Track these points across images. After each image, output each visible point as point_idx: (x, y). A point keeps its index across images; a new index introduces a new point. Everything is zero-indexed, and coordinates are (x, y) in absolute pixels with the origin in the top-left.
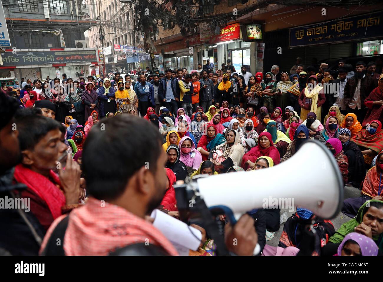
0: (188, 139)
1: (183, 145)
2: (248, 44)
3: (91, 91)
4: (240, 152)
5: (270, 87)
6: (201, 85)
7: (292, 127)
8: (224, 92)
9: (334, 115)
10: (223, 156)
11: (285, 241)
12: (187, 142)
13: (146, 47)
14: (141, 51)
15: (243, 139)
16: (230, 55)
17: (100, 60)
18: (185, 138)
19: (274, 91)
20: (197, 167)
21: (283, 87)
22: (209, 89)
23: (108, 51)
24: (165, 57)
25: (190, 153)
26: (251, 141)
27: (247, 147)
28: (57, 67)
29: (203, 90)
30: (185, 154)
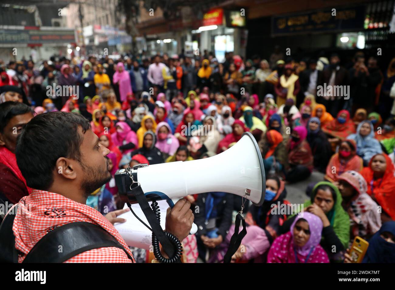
0: (165, 126)
1: (160, 131)
2: (231, 30)
3: (68, 75)
4: (216, 138)
5: (250, 75)
6: (183, 71)
7: (269, 115)
8: (205, 78)
9: (308, 104)
10: (199, 143)
11: (249, 221)
12: (164, 129)
13: (128, 29)
14: (122, 33)
15: (220, 126)
16: (213, 41)
17: (79, 41)
18: (162, 124)
19: (253, 79)
20: (172, 153)
21: (262, 76)
22: (190, 76)
23: (88, 31)
24: (148, 40)
25: (167, 139)
26: (228, 129)
27: (224, 134)
28: (32, 46)
29: (184, 77)
30: (162, 140)
